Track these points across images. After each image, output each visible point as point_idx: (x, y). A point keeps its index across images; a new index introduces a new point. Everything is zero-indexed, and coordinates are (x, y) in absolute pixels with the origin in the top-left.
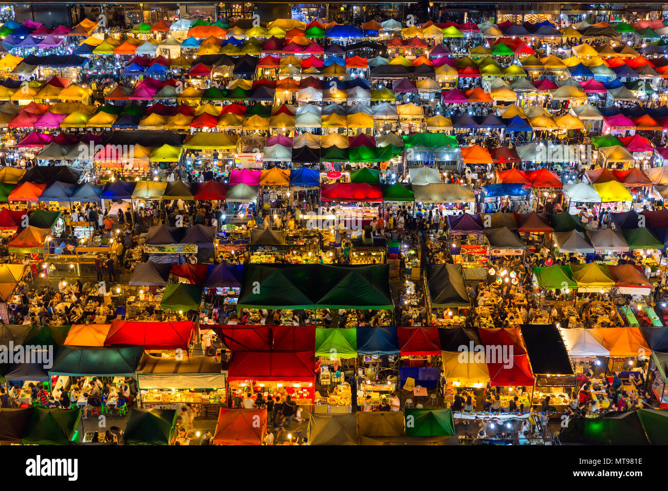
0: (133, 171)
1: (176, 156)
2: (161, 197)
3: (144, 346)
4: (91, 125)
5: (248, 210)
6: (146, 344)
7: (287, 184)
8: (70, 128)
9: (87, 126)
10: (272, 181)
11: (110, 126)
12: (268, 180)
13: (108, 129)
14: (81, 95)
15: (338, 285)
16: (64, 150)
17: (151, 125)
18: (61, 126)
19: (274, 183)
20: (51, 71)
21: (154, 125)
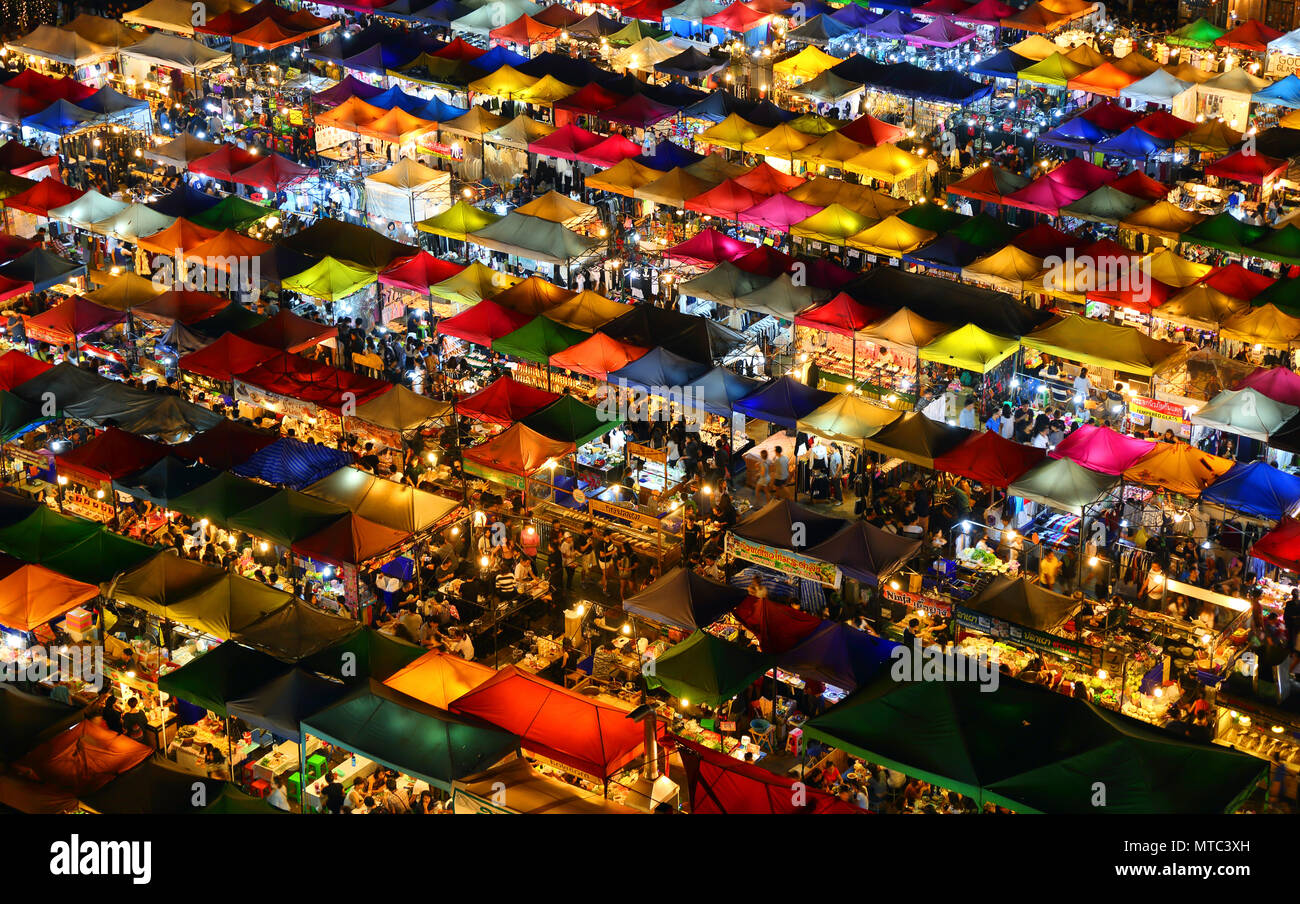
0: (882, 373)
1: (982, 358)
2: (861, 441)
3: (523, 738)
4: (857, 244)
5: (1069, 531)
6: (528, 735)
7: (1195, 492)
8: (808, 241)
9: (848, 243)
10: (1158, 476)
11: (899, 255)
12: (1150, 471)
13: (894, 262)
14: (895, 171)
15: (1065, 762)
16: (746, 286)
17: (993, 274)
18: (793, 231)
19: (1162, 480)
20: (893, 105)
21: (1000, 276)
